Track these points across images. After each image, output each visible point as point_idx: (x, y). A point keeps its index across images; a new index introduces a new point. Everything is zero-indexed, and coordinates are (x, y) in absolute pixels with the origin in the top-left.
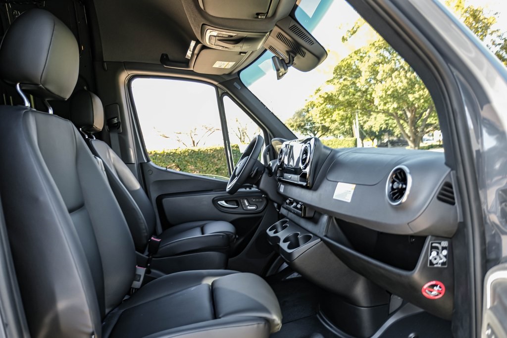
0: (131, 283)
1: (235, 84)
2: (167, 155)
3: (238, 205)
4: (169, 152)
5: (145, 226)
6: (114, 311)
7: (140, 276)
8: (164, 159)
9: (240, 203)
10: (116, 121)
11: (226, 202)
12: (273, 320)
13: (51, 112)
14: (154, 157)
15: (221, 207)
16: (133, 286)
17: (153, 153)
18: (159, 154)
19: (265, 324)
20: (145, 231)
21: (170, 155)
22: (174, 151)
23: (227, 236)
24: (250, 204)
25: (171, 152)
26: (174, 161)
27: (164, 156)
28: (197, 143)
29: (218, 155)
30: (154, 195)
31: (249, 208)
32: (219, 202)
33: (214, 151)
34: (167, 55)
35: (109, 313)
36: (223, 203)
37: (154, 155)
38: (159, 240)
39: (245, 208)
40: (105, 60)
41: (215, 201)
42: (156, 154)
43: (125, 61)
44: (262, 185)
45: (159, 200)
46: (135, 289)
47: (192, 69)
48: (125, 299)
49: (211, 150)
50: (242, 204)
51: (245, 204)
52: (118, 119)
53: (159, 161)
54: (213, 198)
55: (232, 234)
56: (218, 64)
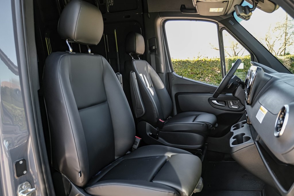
0: (133, 145)
1: (230, 21)
2: (212, 62)
3: (225, 104)
4: (214, 60)
5: (157, 112)
6: (120, 159)
7: (137, 142)
8: (210, 64)
9: (227, 103)
10: (154, 48)
11: (217, 101)
12: (183, 193)
13: (89, 51)
14: (204, 63)
15: (214, 105)
16: (133, 147)
17: (204, 60)
18: (207, 61)
19: (175, 193)
20: (156, 115)
21: (214, 62)
22: (217, 60)
23: (207, 125)
24: (234, 105)
25: (215, 60)
26: (216, 66)
27: (211, 63)
28: (238, 54)
29: (247, 63)
30: (174, 93)
31: (233, 107)
32: (213, 101)
33: (245, 60)
34: (184, 5)
35: (117, 159)
36: (215, 102)
37: (204, 62)
38: (163, 122)
39: (230, 107)
40: (149, 12)
41: (210, 100)
42: (205, 61)
43: (160, 11)
44: (237, 94)
45: (176, 95)
46: (135, 149)
47: (198, 14)
48: (127, 153)
49: (242, 59)
50: (229, 104)
51: (230, 104)
52: (155, 47)
53: (207, 66)
54: (208, 98)
55: (210, 125)
56: (212, 10)
